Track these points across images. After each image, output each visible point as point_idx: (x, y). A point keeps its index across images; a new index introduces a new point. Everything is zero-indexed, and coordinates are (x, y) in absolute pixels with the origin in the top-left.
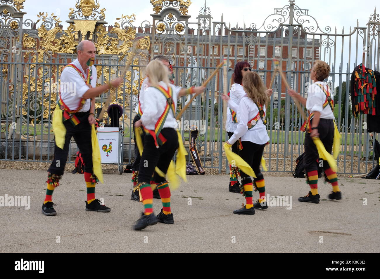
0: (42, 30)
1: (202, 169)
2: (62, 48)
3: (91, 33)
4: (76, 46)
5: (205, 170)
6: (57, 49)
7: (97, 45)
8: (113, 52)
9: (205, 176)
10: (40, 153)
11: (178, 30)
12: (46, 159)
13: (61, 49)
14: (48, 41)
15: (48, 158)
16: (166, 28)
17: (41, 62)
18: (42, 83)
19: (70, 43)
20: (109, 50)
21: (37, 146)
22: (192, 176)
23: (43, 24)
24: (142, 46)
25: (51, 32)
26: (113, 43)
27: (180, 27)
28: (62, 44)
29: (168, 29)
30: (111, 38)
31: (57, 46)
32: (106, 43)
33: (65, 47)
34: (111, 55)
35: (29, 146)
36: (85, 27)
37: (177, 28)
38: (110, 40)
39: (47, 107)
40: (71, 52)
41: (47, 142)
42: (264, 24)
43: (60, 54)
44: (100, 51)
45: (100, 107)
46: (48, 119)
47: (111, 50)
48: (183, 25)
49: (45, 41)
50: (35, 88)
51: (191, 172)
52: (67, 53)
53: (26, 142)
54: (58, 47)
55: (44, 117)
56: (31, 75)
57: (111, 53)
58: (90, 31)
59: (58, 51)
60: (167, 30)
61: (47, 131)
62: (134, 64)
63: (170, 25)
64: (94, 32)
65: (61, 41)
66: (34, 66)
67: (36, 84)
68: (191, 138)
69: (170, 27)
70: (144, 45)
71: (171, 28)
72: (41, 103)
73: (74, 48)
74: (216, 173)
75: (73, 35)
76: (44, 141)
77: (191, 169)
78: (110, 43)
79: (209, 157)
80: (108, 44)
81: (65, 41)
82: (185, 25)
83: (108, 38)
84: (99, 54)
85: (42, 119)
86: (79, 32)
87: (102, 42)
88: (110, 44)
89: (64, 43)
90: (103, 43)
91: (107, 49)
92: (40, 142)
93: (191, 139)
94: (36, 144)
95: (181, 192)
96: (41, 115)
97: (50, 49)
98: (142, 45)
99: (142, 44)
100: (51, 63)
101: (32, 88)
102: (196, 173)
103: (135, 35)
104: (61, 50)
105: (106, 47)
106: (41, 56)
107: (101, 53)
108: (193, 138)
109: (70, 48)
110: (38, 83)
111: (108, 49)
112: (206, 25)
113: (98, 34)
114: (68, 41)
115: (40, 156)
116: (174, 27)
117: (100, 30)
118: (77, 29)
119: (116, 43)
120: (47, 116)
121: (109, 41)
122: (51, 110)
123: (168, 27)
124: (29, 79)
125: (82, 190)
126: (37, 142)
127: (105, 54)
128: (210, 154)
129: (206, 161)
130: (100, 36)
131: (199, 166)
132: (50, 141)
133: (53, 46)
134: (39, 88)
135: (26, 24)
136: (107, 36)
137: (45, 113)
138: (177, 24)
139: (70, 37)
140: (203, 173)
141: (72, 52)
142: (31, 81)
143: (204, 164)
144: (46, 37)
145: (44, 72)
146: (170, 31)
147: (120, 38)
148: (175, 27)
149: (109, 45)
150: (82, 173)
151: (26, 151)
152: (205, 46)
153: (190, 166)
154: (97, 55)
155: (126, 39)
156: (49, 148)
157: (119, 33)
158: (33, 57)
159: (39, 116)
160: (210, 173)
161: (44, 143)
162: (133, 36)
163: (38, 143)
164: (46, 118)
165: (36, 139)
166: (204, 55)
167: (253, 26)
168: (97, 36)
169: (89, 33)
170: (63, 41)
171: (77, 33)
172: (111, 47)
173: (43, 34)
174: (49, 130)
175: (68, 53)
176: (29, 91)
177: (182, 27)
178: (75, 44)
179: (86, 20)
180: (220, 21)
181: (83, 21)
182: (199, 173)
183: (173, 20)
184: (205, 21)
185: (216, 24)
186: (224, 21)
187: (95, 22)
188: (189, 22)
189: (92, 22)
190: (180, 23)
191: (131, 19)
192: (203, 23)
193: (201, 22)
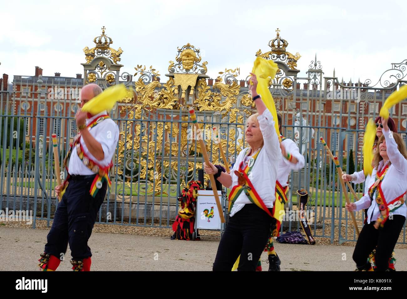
0: (140, 84)
1: (312, 238)
2: (161, 104)
3: (192, 88)
4: (175, 101)
5: (316, 239)
6: (155, 104)
7: (199, 101)
8: (215, 108)
9: (315, 246)
10: (136, 216)
11: (286, 85)
12: (142, 222)
13: (159, 104)
14: (146, 96)
15: (145, 221)
16: (273, 83)
17: (139, 118)
18: (139, 140)
19: (169, 98)
20: (212, 106)
21: (133, 208)
22: (301, 246)
23: (141, 78)
24: (246, 103)
25: (150, 86)
26: (216, 99)
27: (288, 82)
28: (160, 99)
29: (275, 85)
30: (213, 94)
31: (155, 101)
32: (208, 99)
33: (164, 103)
34: (214, 112)
35: (124, 207)
36: (186, 81)
37: (285, 84)
38: (212, 96)
39: (144, 166)
40: (170, 108)
41: (144, 204)
42: (380, 80)
43: (159, 110)
44: (201, 107)
45: (201, 167)
46: (145, 179)
47: (214, 107)
48: (291, 80)
49: (143, 96)
50: (132, 146)
51: (300, 241)
52: (165, 109)
53: (121, 204)
54: (157, 103)
55: (141, 177)
56: (127, 132)
57: (213, 110)
58: (191, 86)
59: (156, 107)
60: (274, 86)
61: (143, 192)
62: (238, 122)
63: (277, 81)
64: (195, 87)
65: (160, 96)
66: (131, 123)
67: (133, 142)
68: (300, 204)
69: (277, 82)
70: (249, 102)
71: (278, 83)
72: (138, 162)
73: (174, 104)
74: (327, 243)
75: (173, 89)
76: (140, 203)
77: (300, 238)
78: (213, 99)
79: (319, 224)
80: (210, 100)
81: (165, 96)
82: (294, 80)
83: (210, 93)
84: (201, 110)
85: (139, 179)
86: (179, 87)
87: (204, 97)
88: (212, 100)
89: (163, 98)
90: (204, 99)
91: (209, 105)
92: (136, 204)
93: (301, 204)
94: (132, 206)
95: (290, 264)
96: (137, 175)
97: (148, 104)
98: (247, 101)
99: (247, 100)
100: (149, 120)
101: (128, 145)
102: (306, 243)
103: (239, 90)
104: (159, 106)
105: (208, 103)
106: (139, 112)
107: (203, 109)
108: (302, 204)
109: (170, 104)
110: (135, 141)
111: (210, 106)
112: (317, 80)
113: (200, 89)
114: (168, 97)
115: (136, 219)
116: (282, 82)
117: (202, 84)
118: (177, 83)
119: (219, 98)
120: (144, 176)
121: (211, 97)
122: (149, 169)
123: (274, 82)
124: (126, 136)
125: (182, 260)
126: (133, 203)
127: (207, 110)
128: (320, 221)
129: (317, 228)
130: (202, 92)
131: (309, 234)
132: (147, 203)
133: (151, 101)
134: (136, 145)
135: (123, 78)
136: (209, 91)
137: (142, 173)
138: (285, 79)
139: (169, 92)
140: (314, 243)
141: (172, 107)
142: (127, 138)
143: (315, 233)
144: (144, 92)
145: (141, 130)
146: (277, 87)
147: (223, 93)
148: (283, 83)
149: (211, 101)
150: (181, 240)
151: (121, 212)
152: (311, 102)
153: (299, 234)
154: (198, 111)
155: (229, 94)
156: (145, 211)
157: (222, 88)
158: (130, 113)
159: (135, 176)
160: (321, 242)
161: (140, 205)
162: (237, 91)
163: (134, 205)
164: (143, 178)
165: (132, 200)
166: (310, 111)
167: (369, 82)
168: (198, 91)
169: (189, 87)
170: (162, 95)
171: (177, 87)
172: (213, 103)
173: (140, 88)
174: (146, 191)
175: (167, 109)
176: (125, 149)
177: (290, 82)
178: (175, 100)
179: (186, 74)
180: (332, 76)
181: (183, 75)
182: (309, 242)
183: (280, 74)
184: (315, 76)
185: (327, 79)
186: (336, 77)
187: (197, 76)
188: (298, 76)
189: (193, 76)
190: (288, 78)
191: (235, 74)
192: (313, 78)
193: (311, 77)
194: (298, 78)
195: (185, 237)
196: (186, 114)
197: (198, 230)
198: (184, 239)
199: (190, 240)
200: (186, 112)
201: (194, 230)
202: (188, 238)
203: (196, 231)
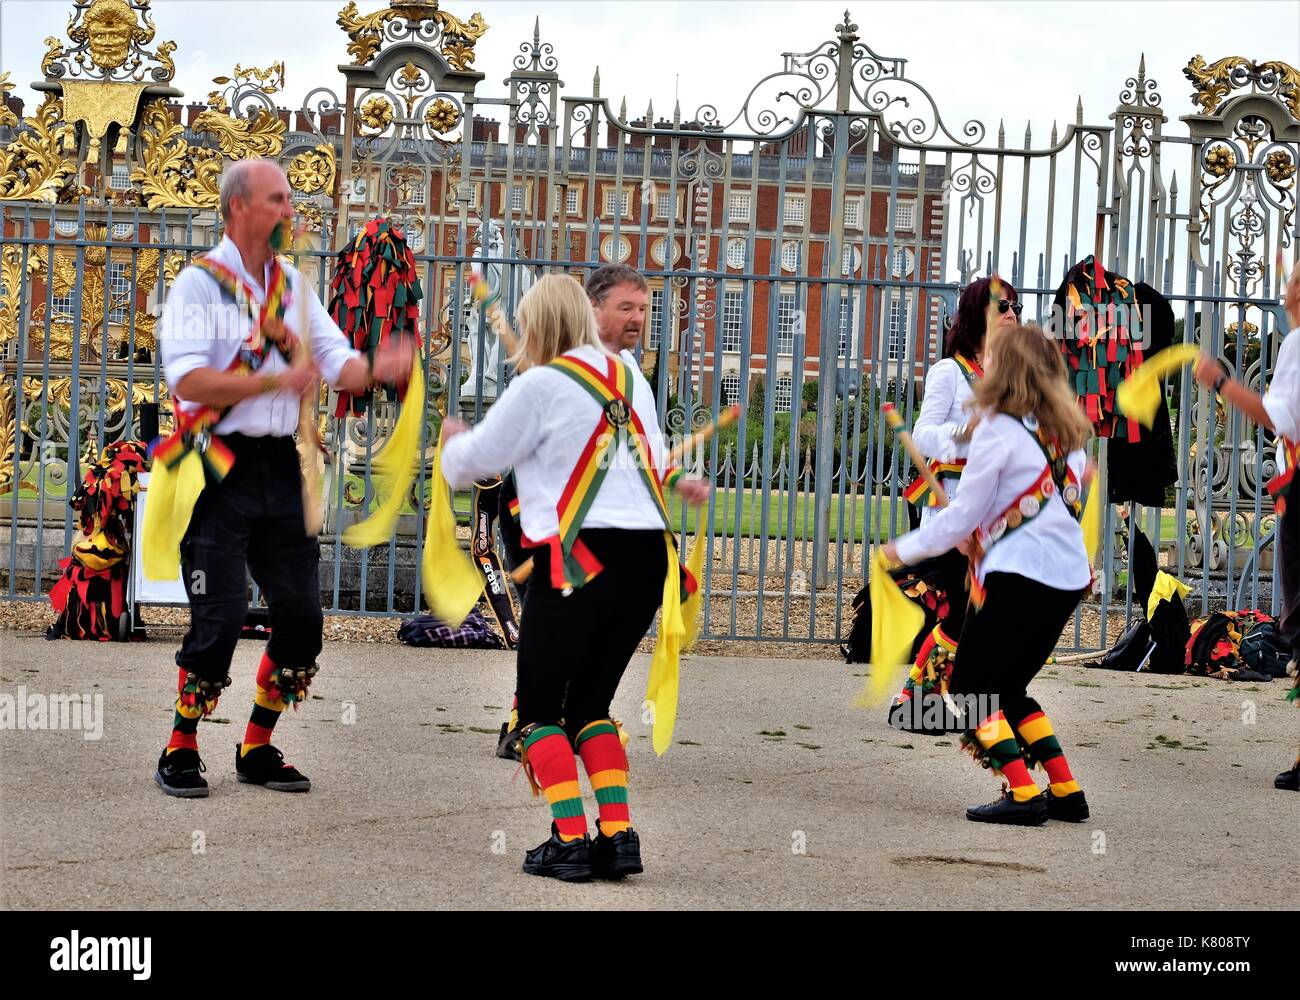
2: (17, 185)
3: (121, 131)
4: (66, 176)
7: (145, 175)
8: (200, 198)
11: (437, 123)
13: (11, 185)
16: (395, 115)
19: (46, 165)
20: (189, 193)
22: (480, 653)
24: (305, 181)
26: (202, 168)
27: (446, 113)
28: (14, 167)
29: (402, 121)
30: (195, 150)
32: (178, 167)
33: (27, 180)
34: (195, 212)
36: (103, 108)
37: (433, 118)
38: (190, 157)
40: (47, 198)
42: (745, 108)
43: (8, 204)
44: (154, 194)
47: (196, 194)
48: (455, 107)
51: (476, 637)
52: (34, 200)
54: (3, 179)
57: (195, 205)
58: (120, 123)
60: (399, 125)
63: (409, 107)
64: (134, 128)
65: (13, 155)
68: (476, 515)
69: (409, 114)
70: (313, 178)
71: (412, 116)
73: (61, 183)
75: (58, 134)
77: (476, 628)
78: (192, 167)
80: (184, 171)
81: (29, 158)
82: (463, 106)
83: (184, 149)
84: (152, 205)
86: (80, 126)
87: (163, 162)
88: (192, 172)
89: (24, 164)
90: (165, 167)
91: (181, 188)
93: (480, 518)
95: (439, 710)
98: (308, 175)
99: (307, 171)
102: (494, 644)
103: (282, 138)
104: (12, 191)
105: (175, 182)
107: (159, 204)
108: (484, 516)
109: (47, 183)
111: (183, 190)
112: (540, 108)
113: (148, 136)
114: (40, 159)
116: (424, 113)
117: (156, 118)
118: (71, 116)
119: (214, 166)
121: (187, 159)
123: (400, 113)
127: (174, 207)
130: (156, 143)
136: (180, 141)
138: (433, 101)
139: (45, 142)
141: (53, 196)
146: (409, 128)
147: (226, 149)
148: (428, 114)
149: (188, 175)
150: (79, 639)
152: (534, 185)
153: (473, 616)
154: (143, 209)
155: (248, 152)
157: (223, 133)
162: (273, 141)
166: (531, 218)
167: (709, 114)
168: (142, 139)
169: (114, 129)
170: (22, 155)
171: (72, 127)
172: (193, 183)
175: (38, 202)
177: (450, 113)
178: (63, 169)
179: (104, 82)
180: (589, 94)
181: (93, 86)
182: (505, 643)
183: (418, 87)
184: (534, 92)
185: (573, 104)
186: (602, 96)
187: (138, 91)
188: (477, 95)
189: (125, 89)
190: (445, 100)
191: (267, 83)
192: (528, 100)
193: (522, 97)
194: (478, 101)
195: (93, 630)
196: (103, 220)
197: (137, 606)
198: (90, 637)
199: (110, 640)
200: (101, 213)
201: (125, 607)
202: (106, 633)
203: (132, 611)
